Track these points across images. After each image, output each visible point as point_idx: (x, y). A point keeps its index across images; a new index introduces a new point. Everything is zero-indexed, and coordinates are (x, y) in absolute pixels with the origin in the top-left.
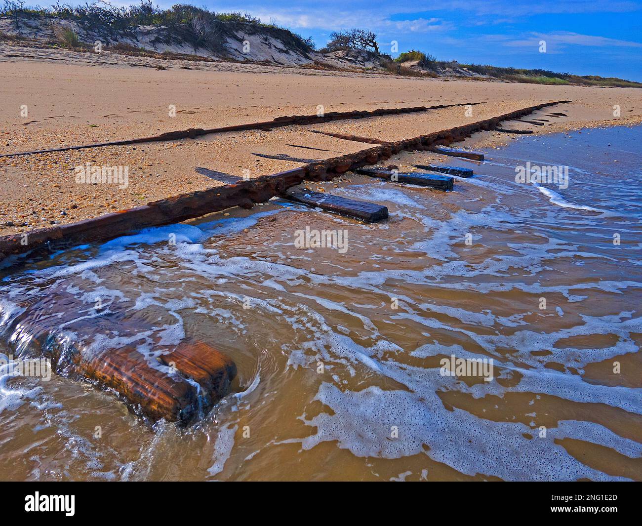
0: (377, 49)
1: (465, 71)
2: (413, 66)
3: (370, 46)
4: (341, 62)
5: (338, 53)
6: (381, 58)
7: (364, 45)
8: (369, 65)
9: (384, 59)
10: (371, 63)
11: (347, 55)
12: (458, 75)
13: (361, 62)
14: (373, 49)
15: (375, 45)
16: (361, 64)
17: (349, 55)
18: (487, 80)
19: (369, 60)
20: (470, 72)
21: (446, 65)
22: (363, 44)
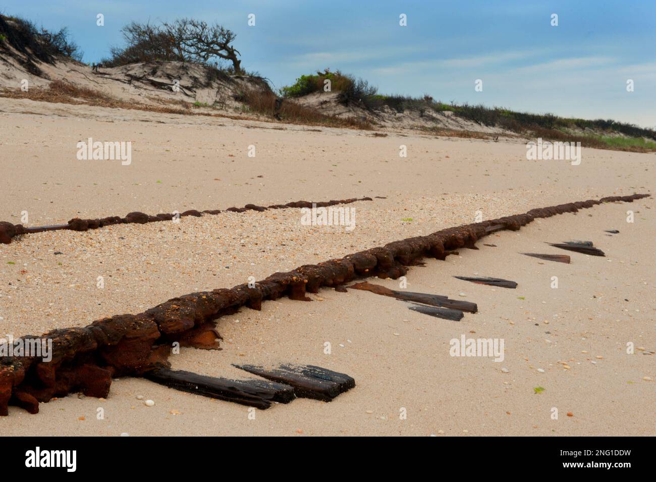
0: (237, 63)
1: (448, 117)
2: (325, 102)
3: (221, 56)
4: (136, 87)
5: (133, 69)
6: (243, 83)
7: (203, 54)
8: (206, 96)
9: (249, 85)
10: (213, 92)
11: (154, 73)
12: (430, 124)
13: (187, 88)
14: (227, 64)
15: (231, 55)
16: (186, 95)
17: (159, 73)
18: (496, 137)
19: (208, 85)
20: (459, 119)
21: (404, 105)
22: (203, 51)
